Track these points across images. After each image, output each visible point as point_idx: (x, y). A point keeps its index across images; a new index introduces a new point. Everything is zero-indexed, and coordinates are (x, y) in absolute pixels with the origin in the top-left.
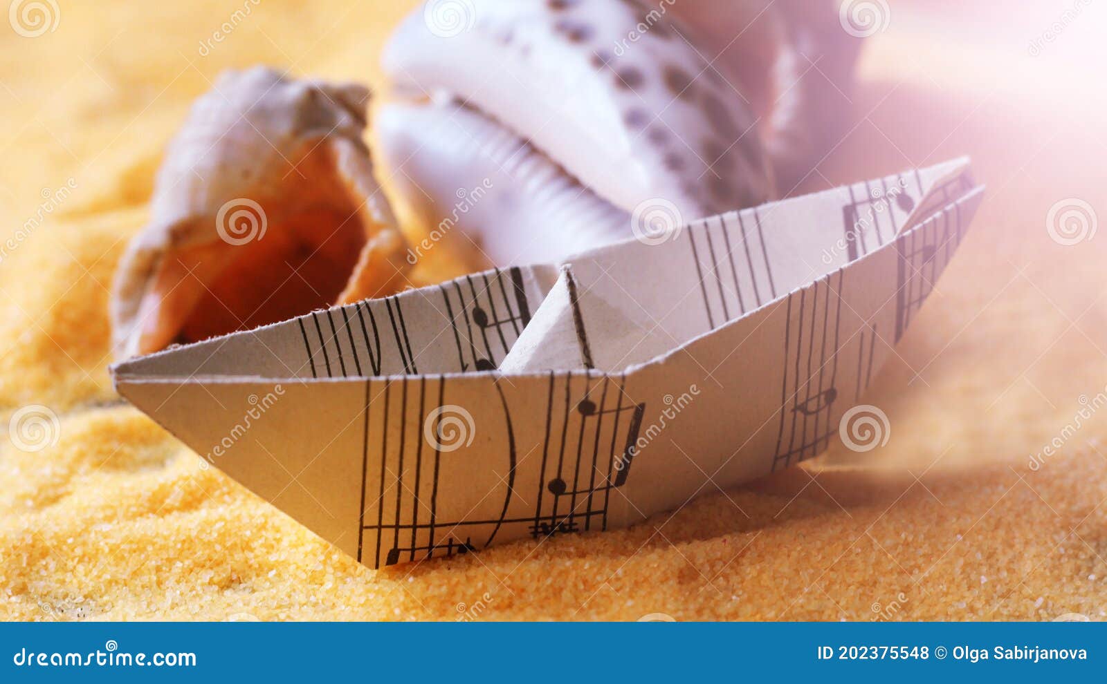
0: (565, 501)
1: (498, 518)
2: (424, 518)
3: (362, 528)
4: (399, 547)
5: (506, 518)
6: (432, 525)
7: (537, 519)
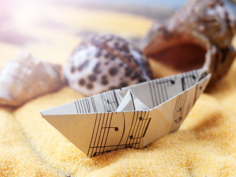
0: (132, 140)
1: (118, 145)
2: (103, 145)
3: (90, 148)
4: (97, 152)
5: (120, 144)
6: (104, 147)
7: (126, 144)
